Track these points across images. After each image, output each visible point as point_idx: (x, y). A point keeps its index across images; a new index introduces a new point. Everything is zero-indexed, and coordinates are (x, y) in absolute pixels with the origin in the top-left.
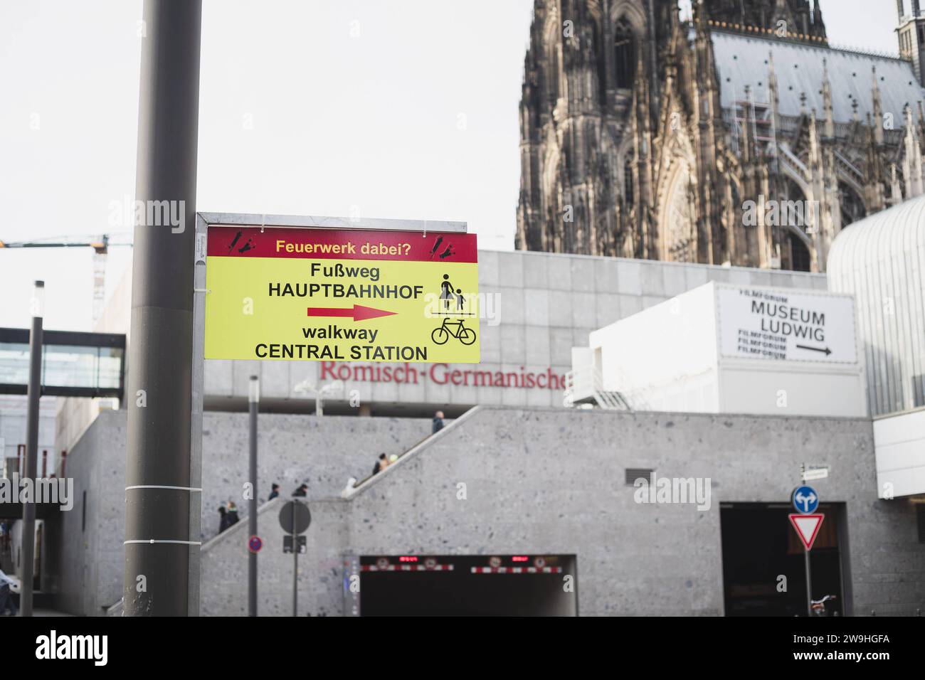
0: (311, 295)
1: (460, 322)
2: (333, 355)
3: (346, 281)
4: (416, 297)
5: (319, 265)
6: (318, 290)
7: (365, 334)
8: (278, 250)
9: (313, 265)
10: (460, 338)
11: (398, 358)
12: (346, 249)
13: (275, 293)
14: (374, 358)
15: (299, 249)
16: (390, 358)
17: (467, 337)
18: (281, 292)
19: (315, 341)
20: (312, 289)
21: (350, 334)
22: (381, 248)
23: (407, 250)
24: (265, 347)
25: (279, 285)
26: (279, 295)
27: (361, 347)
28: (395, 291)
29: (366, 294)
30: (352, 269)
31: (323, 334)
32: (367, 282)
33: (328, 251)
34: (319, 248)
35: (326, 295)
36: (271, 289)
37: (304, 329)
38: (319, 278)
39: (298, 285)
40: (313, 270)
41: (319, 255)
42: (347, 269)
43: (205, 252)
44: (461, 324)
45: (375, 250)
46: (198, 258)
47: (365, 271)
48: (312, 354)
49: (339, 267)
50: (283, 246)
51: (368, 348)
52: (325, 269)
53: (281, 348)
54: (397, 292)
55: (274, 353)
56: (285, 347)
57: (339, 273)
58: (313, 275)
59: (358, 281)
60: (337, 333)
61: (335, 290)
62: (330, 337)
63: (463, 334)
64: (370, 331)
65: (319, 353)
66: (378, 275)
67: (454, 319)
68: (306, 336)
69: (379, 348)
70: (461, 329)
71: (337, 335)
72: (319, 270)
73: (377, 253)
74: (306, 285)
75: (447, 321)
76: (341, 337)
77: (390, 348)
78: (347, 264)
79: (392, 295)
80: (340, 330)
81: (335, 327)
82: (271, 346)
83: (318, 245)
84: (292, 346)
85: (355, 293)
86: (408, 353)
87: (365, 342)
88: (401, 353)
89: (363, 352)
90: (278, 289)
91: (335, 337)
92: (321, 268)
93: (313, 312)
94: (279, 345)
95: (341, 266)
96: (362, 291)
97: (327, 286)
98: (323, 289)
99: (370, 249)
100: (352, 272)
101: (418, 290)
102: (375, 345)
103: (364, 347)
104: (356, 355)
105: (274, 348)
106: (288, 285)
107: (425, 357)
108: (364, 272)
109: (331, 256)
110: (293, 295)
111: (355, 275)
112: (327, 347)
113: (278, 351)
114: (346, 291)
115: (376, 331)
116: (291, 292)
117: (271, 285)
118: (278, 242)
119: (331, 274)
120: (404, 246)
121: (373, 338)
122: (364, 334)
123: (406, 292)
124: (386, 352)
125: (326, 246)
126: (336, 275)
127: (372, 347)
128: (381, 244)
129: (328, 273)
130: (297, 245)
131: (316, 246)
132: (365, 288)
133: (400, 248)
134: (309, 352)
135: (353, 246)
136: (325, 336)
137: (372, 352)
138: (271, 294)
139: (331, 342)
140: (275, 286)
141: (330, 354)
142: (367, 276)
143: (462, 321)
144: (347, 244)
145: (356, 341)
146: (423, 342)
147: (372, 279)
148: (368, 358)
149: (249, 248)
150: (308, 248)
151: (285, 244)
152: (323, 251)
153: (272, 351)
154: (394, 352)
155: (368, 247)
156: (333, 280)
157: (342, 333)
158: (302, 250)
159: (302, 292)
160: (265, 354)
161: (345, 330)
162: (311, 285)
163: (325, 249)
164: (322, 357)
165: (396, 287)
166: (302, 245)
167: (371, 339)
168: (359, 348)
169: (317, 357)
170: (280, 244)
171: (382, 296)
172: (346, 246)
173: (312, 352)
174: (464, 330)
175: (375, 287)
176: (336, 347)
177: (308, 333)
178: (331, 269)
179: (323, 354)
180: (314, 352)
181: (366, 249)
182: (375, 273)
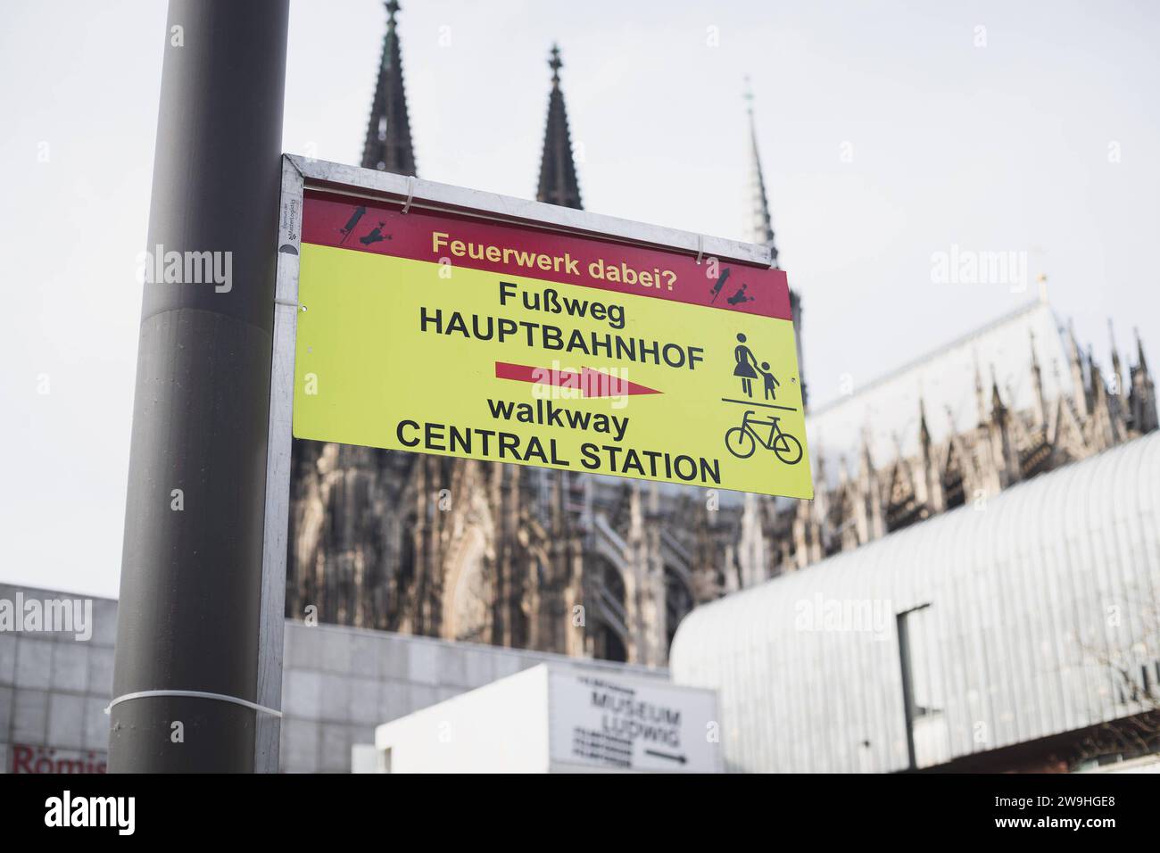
0: (501, 339)
1: (772, 421)
2: (549, 457)
3: (567, 323)
4: (692, 367)
5: (514, 286)
6: (514, 331)
7: (606, 422)
8: (436, 249)
9: (503, 285)
10: (776, 449)
11: (669, 475)
12: (562, 265)
13: (431, 326)
14: (625, 470)
15: (476, 252)
16: (654, 473)
17: (787, 450)
18: (445, 326)
19: (512, 425)
20: (504, 329)
21: (578, 420)
22: (625, 272)
23: (670, 282)
24: (416, 427)
25: (439, 312)
26: (439, 330)
27: (600, 448)
28: (655, 352)
29: (602, 350)
30: (576, 302)
31: (527, 414)
32: (603, 328)
33: (530, 264)
34: (512, 257)
35: (530, 343)
36: (424, 319)
37: (490, 402)
38: (514, 310)
39: (475, 318)
40: (503, 294)
41: (512, 268)
42: (565, 300)
43: (298, 231)
44: (774, 426)
45: (614, 274)
46: (284, 239)
47: (598, 308)
48: (507, 450)
49: (551, 295)
50: (445, 243)
51: (613, 450)
52: (525, 294)
53: (446, 433)
54: (658, 353)
55: (434, 441)
56: (454, 431)
57: (552, 306)
58: (503, 302)
59: (587, 325)
60: (553, 416)
61: (546, 337)
62: (540, 421)
63: (780, 444)
64: (614, 419)
65: (522, 450)
66: (622, 318)
67: (762, 414)
68: (496, 415)
69: (632, 453)
70: (776, 434)
71: (554, 420)
72: (513, 295)
73: (617, 279)
74: (490, 320)
75: (750, 417)
76: (561, 424)
77: (653, 455)
78: (567, 291)
79: (650, 357)
80: (559, 411)
81: (549, 403)
82: (428, 426)
83: (511, 251)
84: (468, 431)
85: (582, 345)
86: (686, 468)
87: (608, 439)
88: (673, 466)
89: (604, 456)
90: (438, 320)
91: (550, 423)
92: (519, 292)
93: (505, 371)
94: (442, 427)
95: (555, 295)
96: (595, 344)
97: (530, 326)
98: (523, 330)
99: (606, 271)
100: (574, 307)
101: (695, 354)
102: (625, 445)
103: (605, 448)
104: (591, 462)
105: (433, 431)
106: (457, 316)
107: (717, 479)
108: (597, 310)
109: (534, 273)
110: (467, 335)
111: (582, 314)
112: (534, 440)
113: (441, 437)
114: (566, 338)
115: (626, 421)
116: (463, 328)
117: (423, 310)
118: (436, 235)
119: (537, 306)
120: (665, 273)
121: (621, 432)
122: (603, 423)
123: (674, 356)
124: (645, 461)
125: (525, 255)
126: (547, 309)
127: (620, 450)
128: (624, 266)
129: (531, 302)
130: (471, 246)
131: (507, 252)
132: (601, 339)
133: (657, 277)
134: (502, 445)
135: (575, 262)
136: (530, 419)
137: (621, 458)
138: (424, 328)
139: (545, 433)
140: (431, 314)
141: (541, 454)
142: (603, 318)
143: (776, 419)
144: (563, 257)
145: (590, 435)
146: (712, 450)
147: (612, 325)
148: (613, 468)
149: (380, 239)
150: (492, 253)
151: (450, 240)
152: (521, 263)
153: (429, 436)
154: (660, 462)
155: (601, 267)
156: (542, 317)
157: (562, 416)
158: (481, 256)
159: (483, 331)
160: (416, 442)
161: (568, 412)
162: (501, 322)
163: (523, 259)
164: (527, 458)
165: (656, 344)
166: (481, 247)
167: (617, 435)
168: (596, 449)
169: (518, 457)
170: (440, 239)
171: (632, 357)
172: (562, 260)
173: (509, 446)
174: (781, 436)
175: (619, 340)
176: (553, 442)
177: (499, 409)
178: (537, 296)
179: (529, 453)
180: (512, 447)
181: (597, 269)
182: (616, 314)
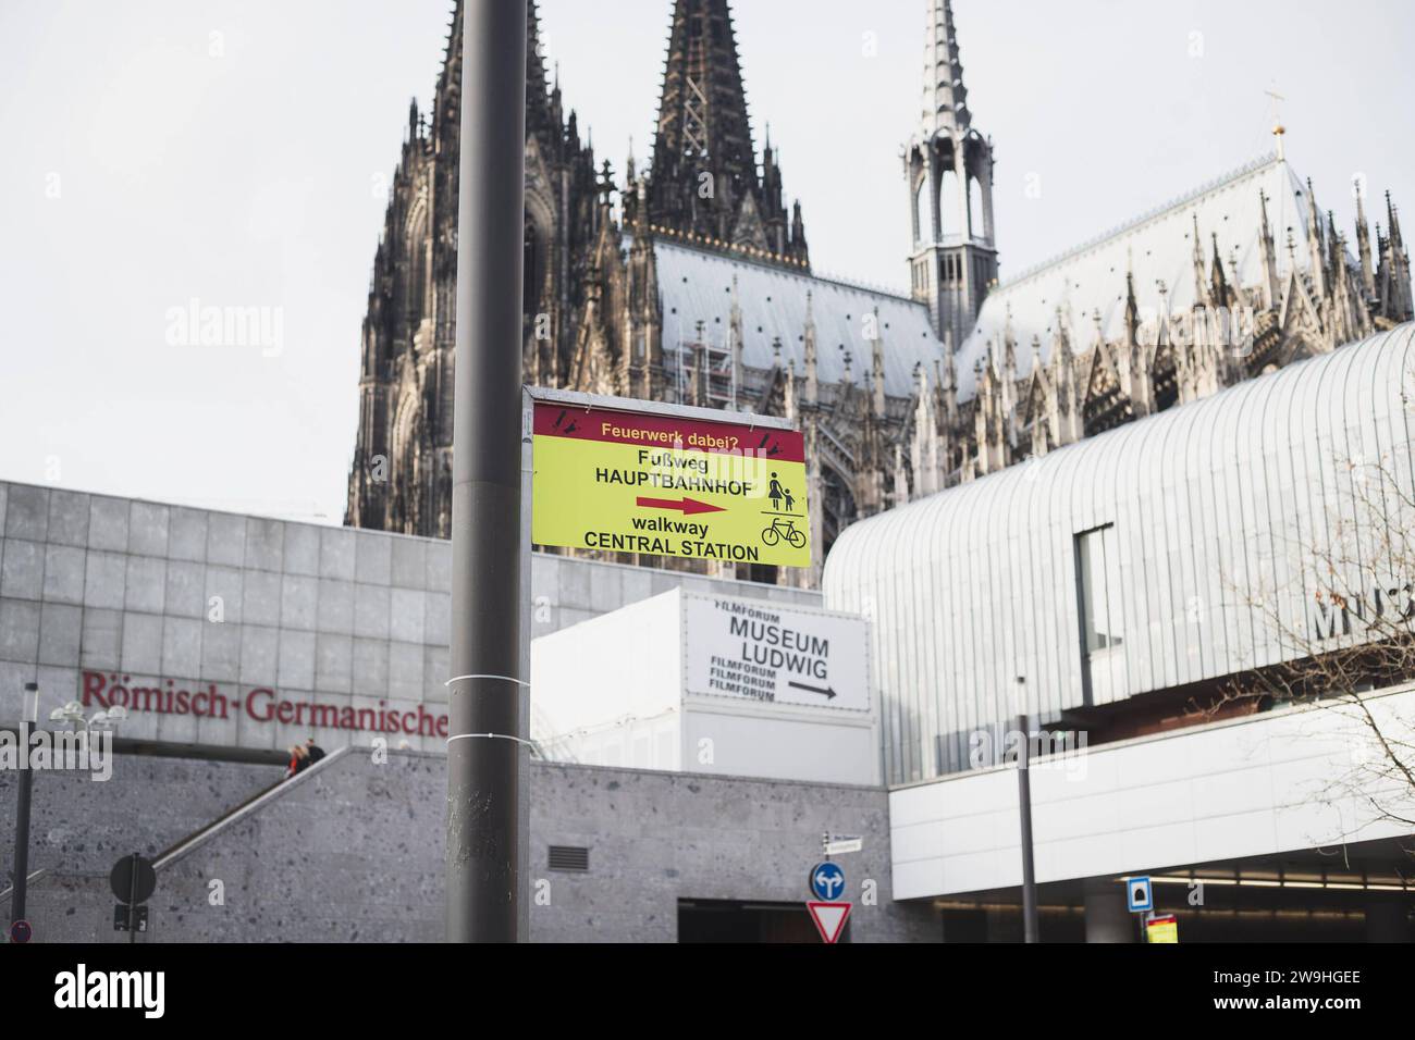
0: (640, 484)
1: (789, 523)
2: (665, 549)
3: (675, 472)
4: (745, 494)
5: (647, 452)
6: (646, 478)
7: (696, 529)
8: (604, 433)
9: (641, 452)
10: (790, 540)
11: (729, 557)
12: (673, 438)
13: (602, 478)
14: (705, 555)
15: (626, 434)
16: (721, 556)
17: (797, 540)
18: (609, 478)
19: (645, 532)
20: (642, 477)
21: (680, 528)
22: (709, 440)
23: (734, 444)
24: (595, 535)
25: (606, 470)
26: (606, 480)
27: (692, 543)
28: (724, 487)
29: (695, 487)
30: (681, 460)
31: (653, 526)
32: (695, 474)
33: (656, 439)
34: (645, 435)
35: (655, 485)
36: (599, 475)
37: (634, 520)
38: (647, 467)
39: (626, 472)
40: (641, 457)
41: (646, 442)
42: (675, 459)
43: (531, 430)
44: (790, 526)
45: (703, 441)
46: (524, 435)
47: (693, 462)
48: (642, 546)
49: (667, 456)
50: (609, 430)
51: (699, 544)
52: (653, 457)
53: (611, 538)
54: (726, 487)
55: (604, 543)
56: (614, 536)
57: (667, 463)
58: (641, 462)
59: (687, 473)
60: (667, 526)
61: (664, 481)
62: (660, 530)
63: (793, 537)
64: (700, 526)
65: (650, 546)
66: (706, 468)
67: (783, 520)
68: (637, 527)
69: (710, 545)
70: (791, 531)
71: (668, 528)
72: (646, 458)
73: (704, 444)
74: (634, 473)
75: (776, 522)
76: (671, 531)
77: (721, 546)
78: (676, 454)
79: (721, 490)
80: (670, 523)
81: (665, 519)
82: (601, 535)
83: (645, 432)
84: (622, 536)
85: (684, 485)
86: (739, 552)
87: (697, 538)
88: (732, 551)
89: (694, 547)
90: (606, 475)
91: (665, 530)
92: (649, 456)
93: (642, 502)
94: (609, 535)
95: (669, 456)
96: (691, 483)
97: (655, 475)
98: (651, 478)
99: (698, 440)
100: (680, 463)
101: (747, 486)
102: (706, 541)
103: (695, 543)
104: (688, 551)
105: (604, 537)
106: (616, 472)
107: (756, 557)
108: (692, 464)
109: (658, 444)
110: (621, 482)
111: (684, 466)
112: (657, 540)
113: (608, 540)
114: (675, 481)
115: (707, 527)
116: (619, 479)
117: (598, 470)
118: (604, 425)
119: (659, 464)
120: (731, 439)
121: (704, 533)
122: (694, 529)
123: (735, 488)
124: (717, 550)
125: (653, 433)
126: (665, 465)
127: (703, 543)
128: (708, 436)
129: (656, 461)
130: (623, 431)
131: (643, 432)
132: (694, 480)
133: (727, 441)
134: (640, 544)
135: (681, 436)
136: (655, 528)
137: (703, 548)
138: (598, 479)
139: (662, 535)
140: (602, 471)
141: (660, 547)
142: (696, 468)
143: (792, 522)
144: (674, 433)
145: (687, 536)
146: (753, 541)
147: (700, 472)
148: (699, 554)
149: (574, 429)
150: (634, 434)
151: (611, 428)
152: (650, 438)
153: (601, 540)
154: (725, 549)
155: (695, 437)
156: (662, 470)
157: (672, 526)
158: (629, 436)
159: (630, 480)
160: (595, 543)
161: (675, 524)
162: (639, 473)
163: (652, 436)
164: (653, 550)
165: (725, 482)
166: (629, 431)
167: (701, 535)
168: (690, 544)
169: (648, 549)
170: (606, 427)
171: (711, 490)
172: (673, 435)
173: (643, 544)
174: (794, 532)
175: (704, 481)
176: (667, 541)
177: (638, 524)
178: (659, 457)
179: (654, 547)
180: (645, 545)
181: (693, 439)
182: (703, 465)
